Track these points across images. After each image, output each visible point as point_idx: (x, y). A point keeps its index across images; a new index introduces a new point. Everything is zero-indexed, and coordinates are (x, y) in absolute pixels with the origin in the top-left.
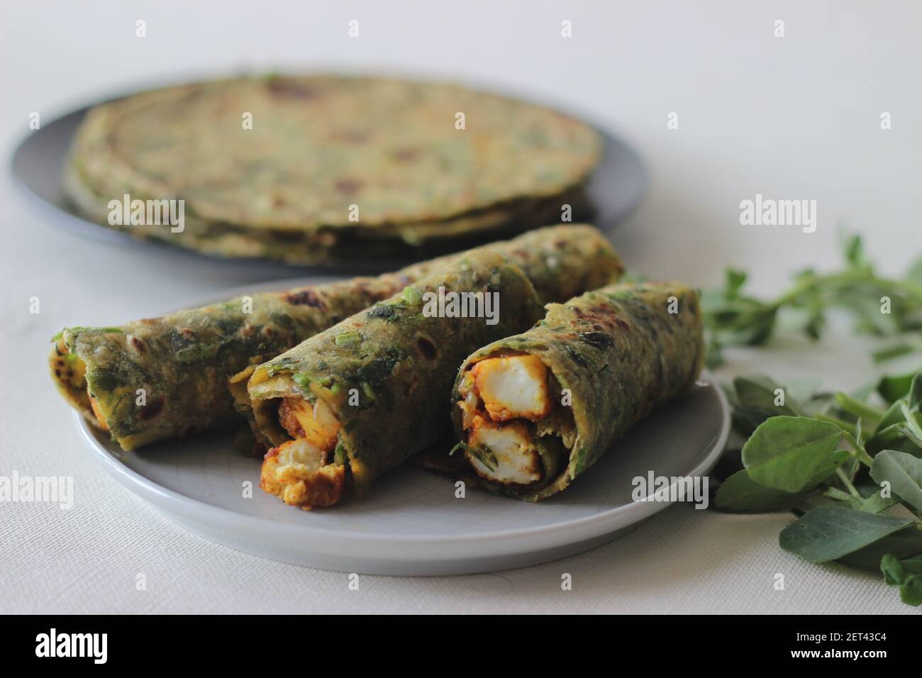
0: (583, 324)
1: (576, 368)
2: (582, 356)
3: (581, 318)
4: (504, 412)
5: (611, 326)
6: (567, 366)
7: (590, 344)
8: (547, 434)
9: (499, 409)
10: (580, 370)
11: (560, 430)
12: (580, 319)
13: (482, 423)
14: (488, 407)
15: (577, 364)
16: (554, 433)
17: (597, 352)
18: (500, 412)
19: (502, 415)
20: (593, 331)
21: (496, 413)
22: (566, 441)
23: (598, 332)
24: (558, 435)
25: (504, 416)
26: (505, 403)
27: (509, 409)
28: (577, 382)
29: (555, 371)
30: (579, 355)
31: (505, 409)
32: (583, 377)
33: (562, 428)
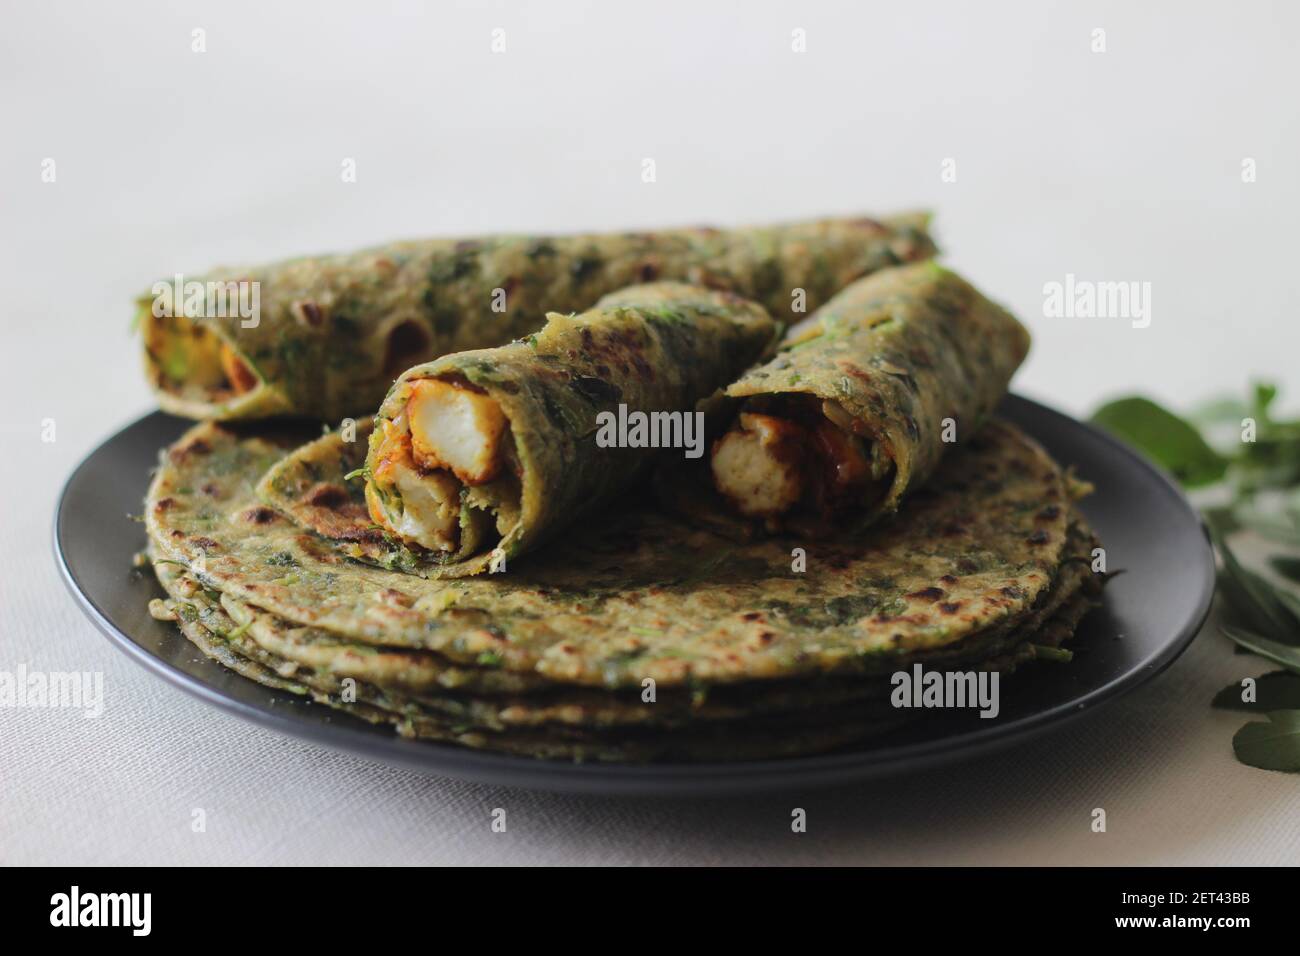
0: (586, 359)
1: (547, 428)
2: (562, 412)
3: (588, 349)
4: (431, 458)
5: (626, 370)
6: (535, 424)
7: (582, 394)
8: (478, 507)
9: (426, 452)
10: (551, 433)
11: (498, 506)
12: (585, 351)
13: (402, 458)
14: (415, 441)
15: (550, 421)
16: (489, 509)
17: (585, 410)
18: (427, 455)
19: (427, 461)
20: (594, 374)
21: (420, 454)
22: (501, 524)
23: (601, 378)
24: (493, 513)
25: (429, 463)
26: (435, 448)
27: (438, 455)
28: (541, 450)
29: (515, 427)
30: (560, 409)
31: (433, 454)
32: (553, 444)
33: (502, 505)
